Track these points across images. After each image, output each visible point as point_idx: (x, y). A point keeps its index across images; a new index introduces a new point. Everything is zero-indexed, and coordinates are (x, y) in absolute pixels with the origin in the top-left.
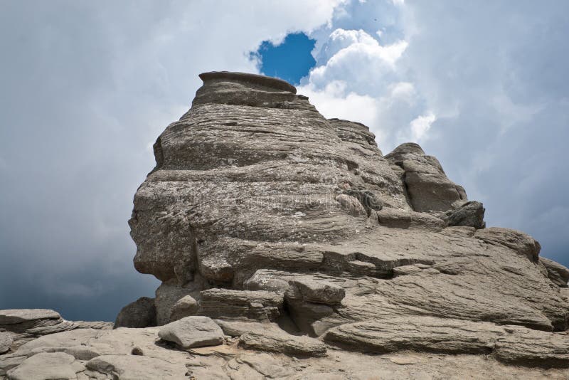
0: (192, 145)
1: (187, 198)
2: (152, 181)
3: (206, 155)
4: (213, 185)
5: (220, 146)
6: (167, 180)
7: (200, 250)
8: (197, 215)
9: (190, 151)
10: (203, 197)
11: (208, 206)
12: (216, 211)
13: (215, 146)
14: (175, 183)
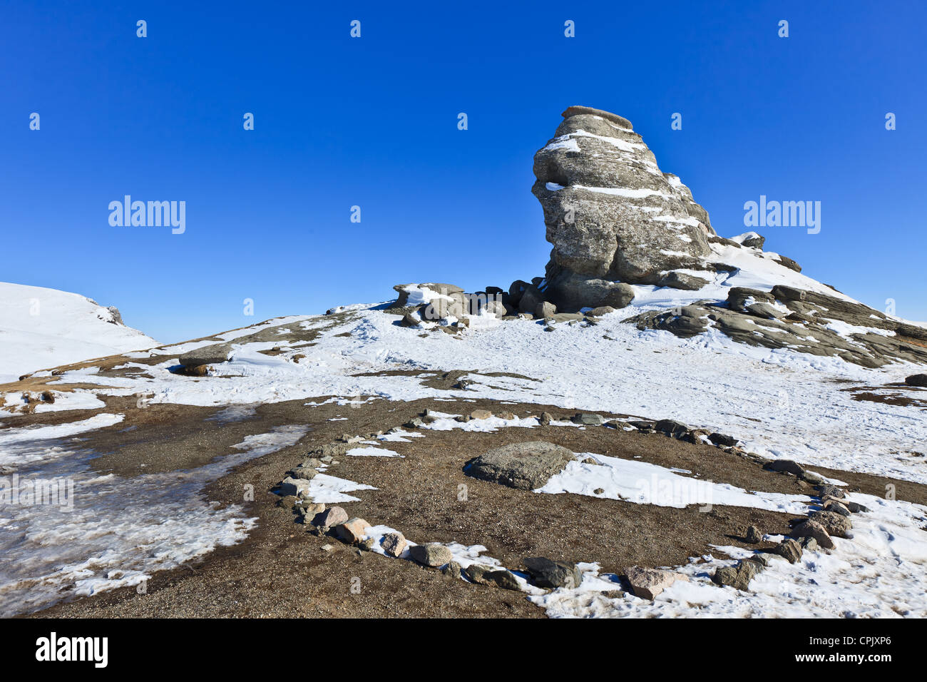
0: (599, 174)
1: (609, 215)
2: (573, 199)
3: (610, 182)
4: (623, 208)
5: (621, 177)
6: (587, 199)
7: (625, 254)
8: (620, 229)
9: (596, 178)
10: (619, 216)
11: (625, 224)
12: (632, 228)
13: (617, 177)
14: (596, 202)
